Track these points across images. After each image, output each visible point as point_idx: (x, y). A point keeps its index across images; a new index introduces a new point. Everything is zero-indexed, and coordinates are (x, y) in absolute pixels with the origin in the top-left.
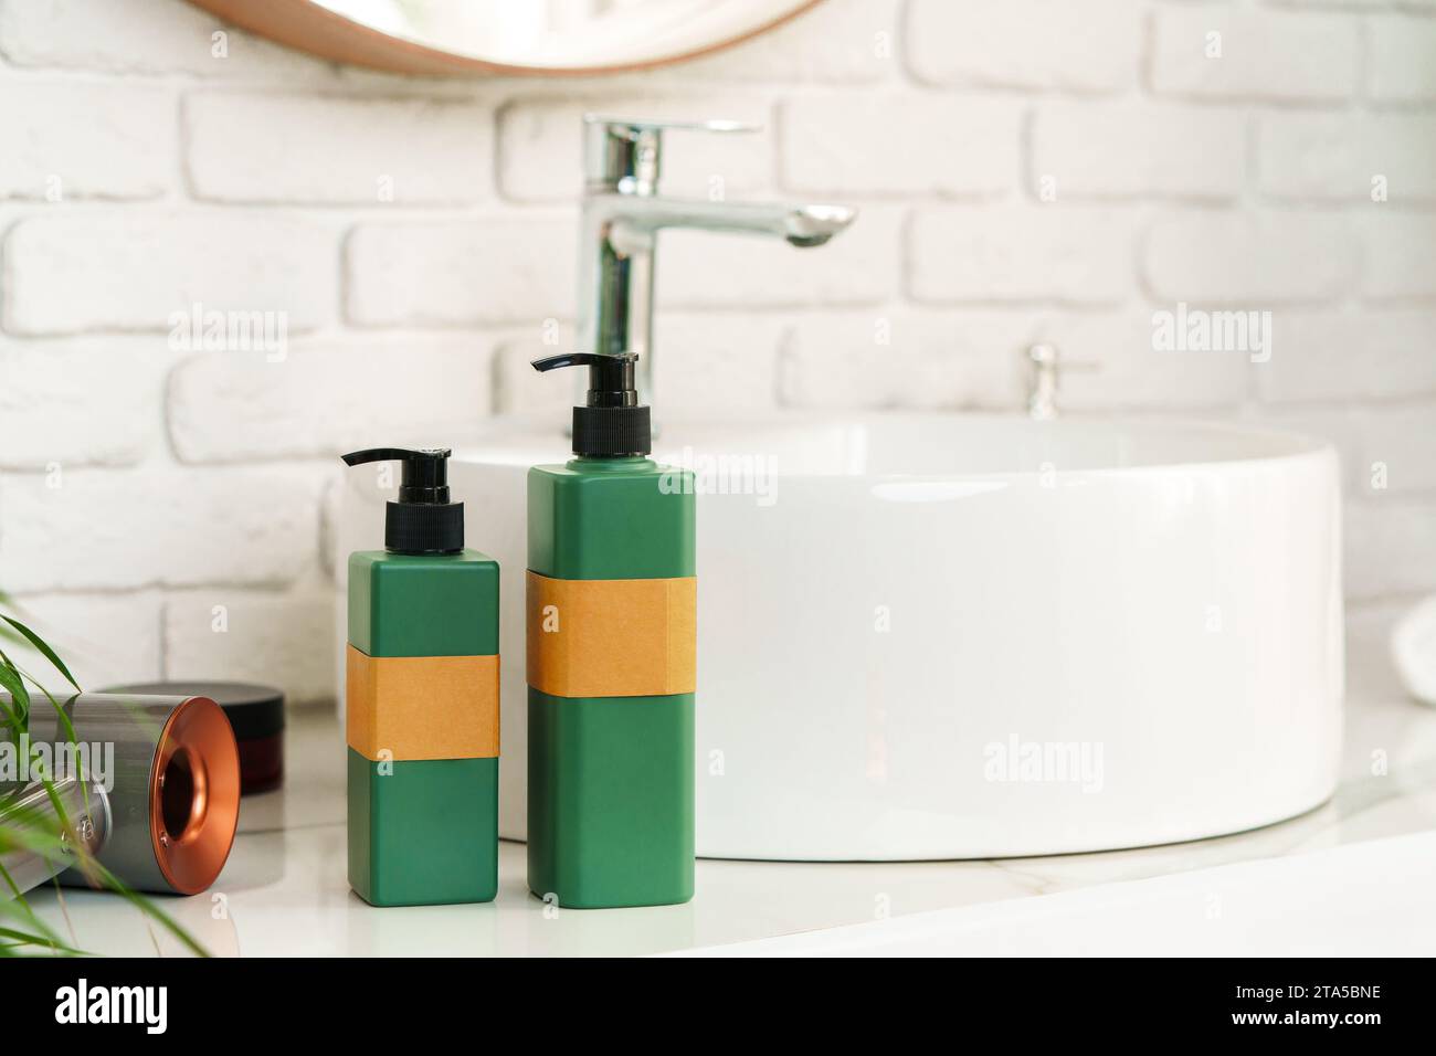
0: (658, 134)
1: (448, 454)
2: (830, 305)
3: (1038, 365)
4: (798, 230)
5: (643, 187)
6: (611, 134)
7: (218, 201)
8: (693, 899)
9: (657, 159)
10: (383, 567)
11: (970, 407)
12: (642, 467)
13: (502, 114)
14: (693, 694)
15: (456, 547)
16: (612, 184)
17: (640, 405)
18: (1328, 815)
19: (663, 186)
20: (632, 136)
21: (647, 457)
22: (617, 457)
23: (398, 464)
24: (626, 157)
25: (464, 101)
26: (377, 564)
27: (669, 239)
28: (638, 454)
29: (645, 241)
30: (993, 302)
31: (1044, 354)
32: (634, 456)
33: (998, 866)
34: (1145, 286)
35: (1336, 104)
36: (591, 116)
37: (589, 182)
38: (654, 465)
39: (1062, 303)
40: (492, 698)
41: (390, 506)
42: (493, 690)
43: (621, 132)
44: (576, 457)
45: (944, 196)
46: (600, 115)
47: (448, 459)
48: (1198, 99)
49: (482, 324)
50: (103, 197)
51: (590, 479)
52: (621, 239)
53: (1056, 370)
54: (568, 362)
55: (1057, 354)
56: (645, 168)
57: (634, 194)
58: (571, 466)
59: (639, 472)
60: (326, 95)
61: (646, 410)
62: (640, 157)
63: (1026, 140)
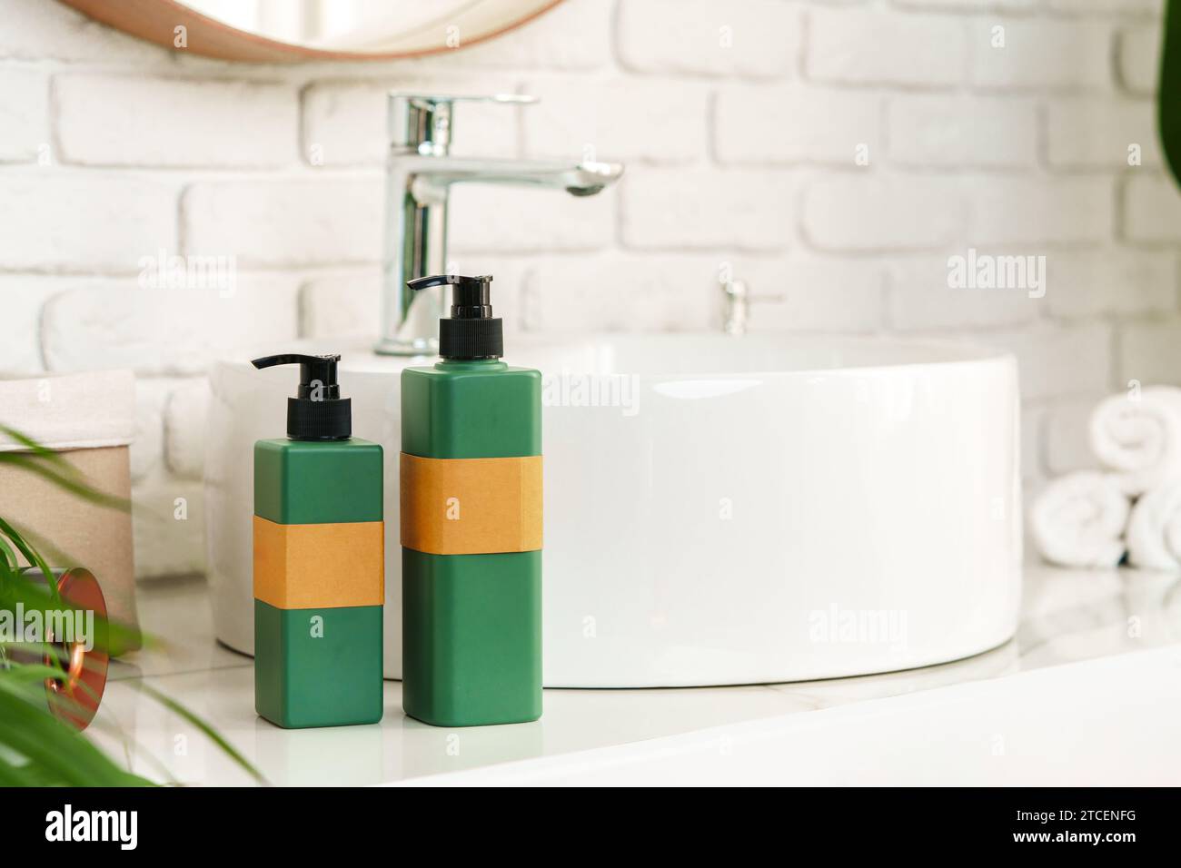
0: (450, 104)
1: (338, 358)
2: (564, 251)
3: (731, 297)
4: (576, 182)
5: (438, 149)
6: (412, 106)
7: (81, 164)
8: (541, 719)
9: (450, 127)
10: (290, 450)
11: (672, 329)
12: (497, 367)
13: (304, 93)
14: (541, 550)
15: (345, 434)
16: (413, 147)
17: (495, 316)
18: (1013, 649)
19: (454, 150)
20: (430, 108)
21: (500, 360)
22: (477, 359)
23: (297, 366)
24: (424, 124)
25: (275, 82)
26: (285, 449)
27: (459, 191)
28: (494, 356)
29: (441, 193)
30: (687, 249)
31: (737, 289)
32: (491, 358)
33: (776, 690)
34: (803, 234)
35: (947, 89)
36: (394, 92)
37: (393, 145)
38: (506, 365)
39: (741, 250)
40: (378, 556)
41: (291, 401)
42: (379, 549)
43: (420, 104)
44: (442, 360)
45: (648, 162)
46: (403, 91)
47: (338, 362)
48: (843, 84)
49: (291, 266)
51: (455, 378)
52: (421, 191)
53: (746, 301)
54: (438, 282)
55: (747, 288)
56: (440, 135)
57: (431, 155)
58: (438, 367)
59: (497, 371)
60: (167, 77)
61: (499, 321)
62: (437, 126)
63: (711, 117)
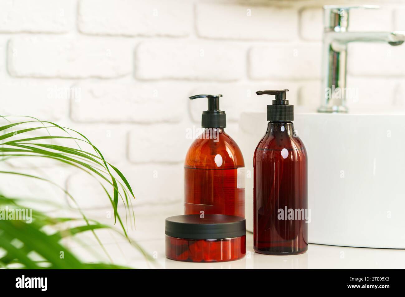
0: (348, 10)
4: (393, 39)
5: (343, 29)
6: (332, 12)
7: (206, 38)
9: (348, 20)
13: (301, 11)
16: (332, 28)
20: (339, 12)
24: (337, 19)
27: (352, 46)
29: (344, 47)
37: (325, 28)
43: (336, 11)
50: (168, 36)
52: (336, 47)
56: (344, 23)
57: (340, 32)
62: (342, 19)
